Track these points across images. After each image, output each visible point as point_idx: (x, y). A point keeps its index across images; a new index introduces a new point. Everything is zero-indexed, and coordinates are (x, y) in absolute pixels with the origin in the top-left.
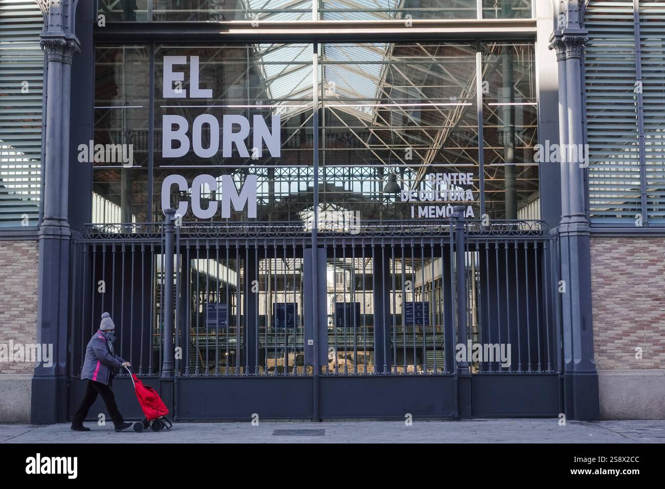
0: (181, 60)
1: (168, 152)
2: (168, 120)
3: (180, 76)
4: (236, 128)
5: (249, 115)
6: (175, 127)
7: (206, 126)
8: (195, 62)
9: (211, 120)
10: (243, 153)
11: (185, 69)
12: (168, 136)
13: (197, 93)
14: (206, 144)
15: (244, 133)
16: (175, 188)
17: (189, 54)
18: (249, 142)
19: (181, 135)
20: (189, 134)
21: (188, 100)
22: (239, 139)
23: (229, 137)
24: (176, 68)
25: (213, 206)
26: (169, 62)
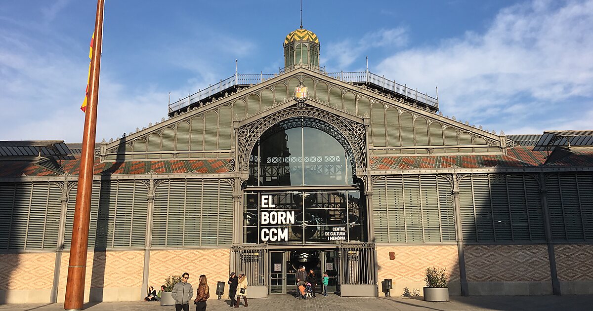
0: (267, 197)
1: (263, 222)
2: (263, 213)
3: (266, 201)
4: (282, 215)
5: (285, 212)
6: (265, 215)
7: (274, 215)
8: (270, 196)
9: (275, 213)
10: (284, 222)
11: (268, 199)
12: (263, 218)
13: (271, 206)
14: (274, 220)
15: (284, 216)
16: (265, 232)
17: (269, 195)
18: (285, 219)
19: (267, 218)
20: (269, 217)
21: (268, 208)
22: (283, 218)
23: (280, 218)
24: (265, 199)
25: (276, 237)
26: (263, 197)
